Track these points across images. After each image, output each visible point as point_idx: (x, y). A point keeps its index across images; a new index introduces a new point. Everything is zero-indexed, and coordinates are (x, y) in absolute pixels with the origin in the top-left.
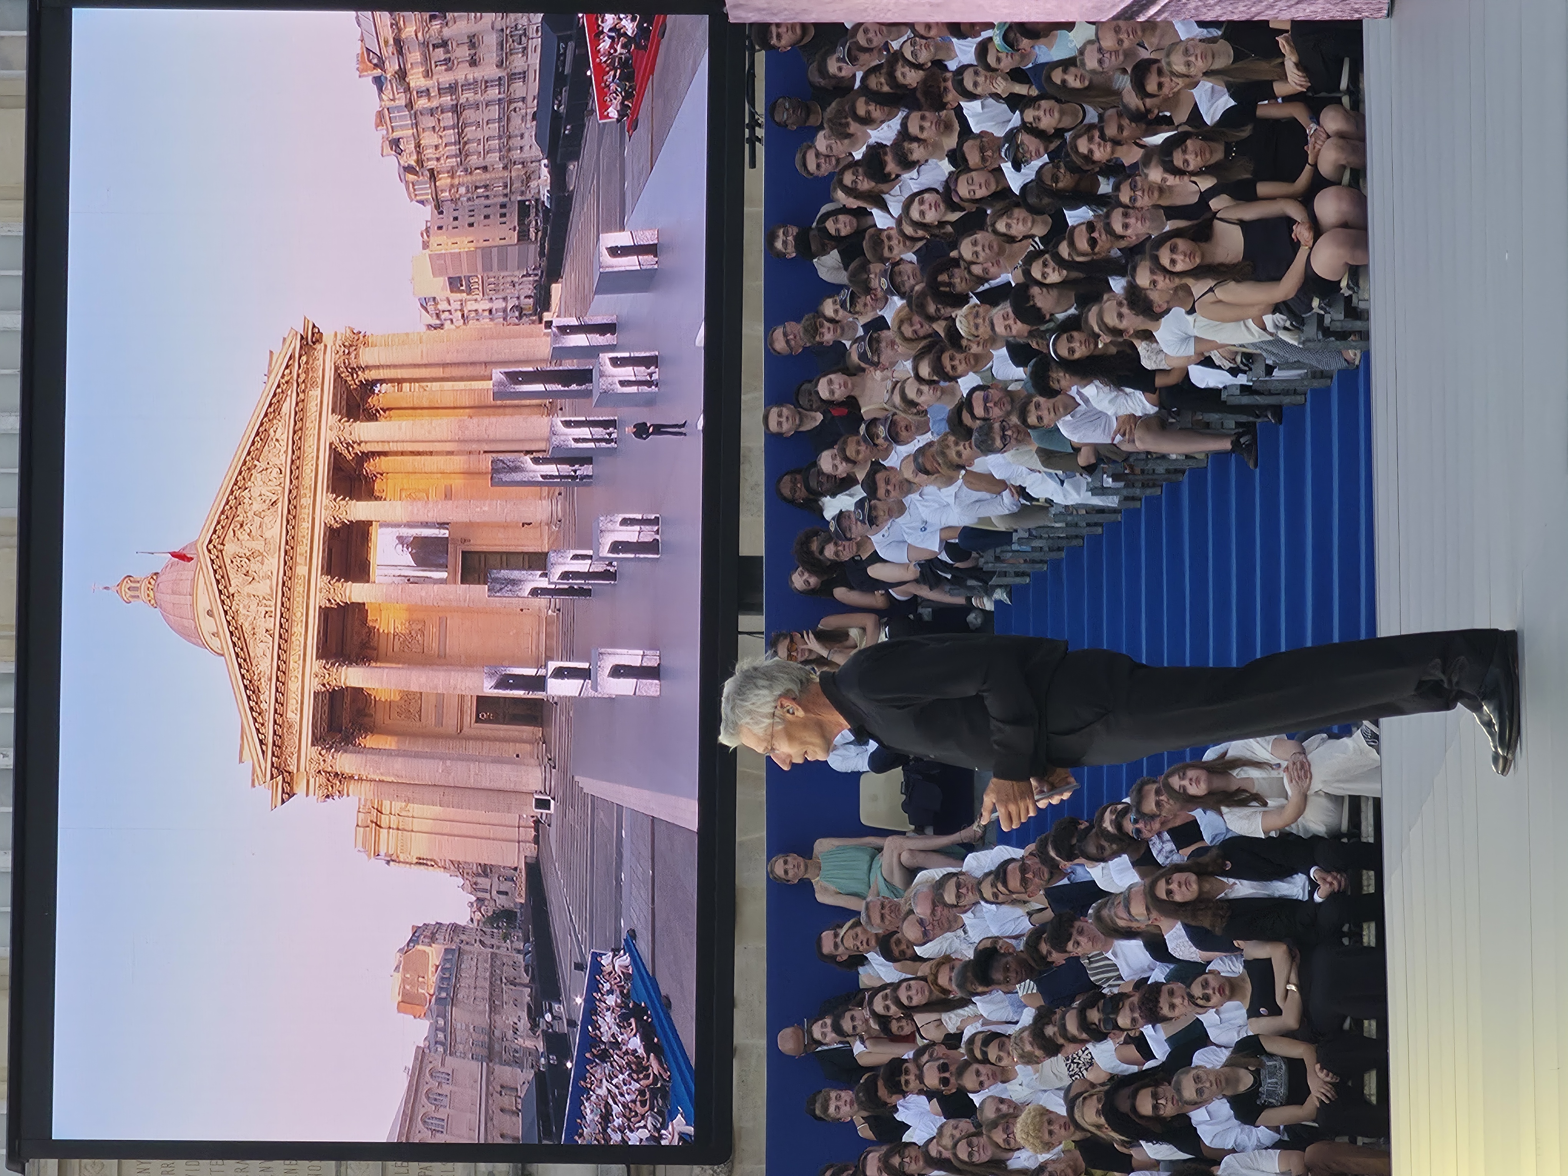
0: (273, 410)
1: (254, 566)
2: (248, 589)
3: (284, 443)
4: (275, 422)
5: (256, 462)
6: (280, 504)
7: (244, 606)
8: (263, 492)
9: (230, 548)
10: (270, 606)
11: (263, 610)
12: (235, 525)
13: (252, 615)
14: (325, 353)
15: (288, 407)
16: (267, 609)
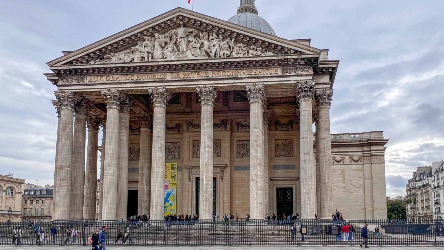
0: (268, 47)
1: (170, 46)
2: (157, 44)
3: (246, 55)
4: (260, 48)
5: (233, 39)
6: (207, 58)
7: (146, 43)
8: (216, 47)
9: (181, 31)
10: (148, 60)
11: (146, 55)
12: (195, 32)
13: (143, 49)
14: (306, 75)
15: (270, 56)
16: (146, 58)
